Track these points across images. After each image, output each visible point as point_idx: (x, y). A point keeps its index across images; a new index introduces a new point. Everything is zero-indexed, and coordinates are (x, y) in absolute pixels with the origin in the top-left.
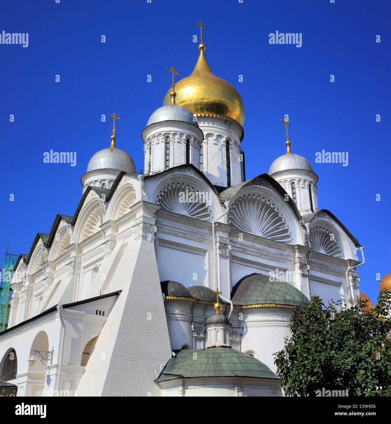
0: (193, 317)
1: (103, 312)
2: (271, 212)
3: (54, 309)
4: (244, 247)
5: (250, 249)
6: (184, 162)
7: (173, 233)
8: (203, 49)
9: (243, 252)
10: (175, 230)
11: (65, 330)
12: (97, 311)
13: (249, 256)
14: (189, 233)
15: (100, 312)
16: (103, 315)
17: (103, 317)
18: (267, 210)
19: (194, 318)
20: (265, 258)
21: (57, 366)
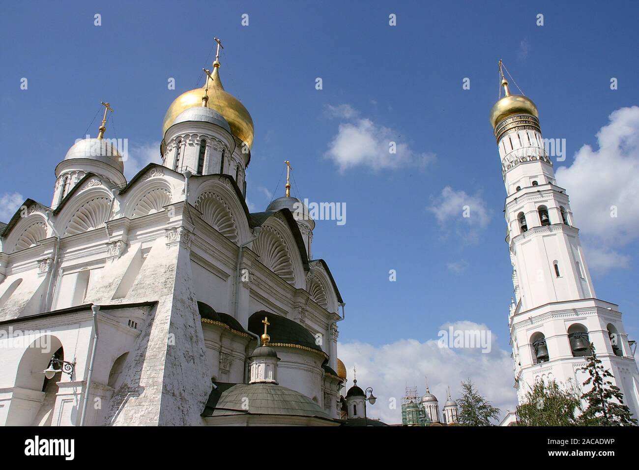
0: (221, 347)
1: (136, 324)
2: (280, 250)
3: (87, 308)
4: (259, 280)
5: (263, 284)
6: (218, 172)
7: (204, 247)
8: (217, 67)
9: (258, 286)
10: (206, 244)
11: (97, 338)
12: (130, 321)
13: (262, 291)
14: (217, 252)
15: (133, 322)
16: (135, 328)
17: (135, 330)
18: (277, 247)
19: (223, 348)
20: (273, 297)
21: (83, 383)
